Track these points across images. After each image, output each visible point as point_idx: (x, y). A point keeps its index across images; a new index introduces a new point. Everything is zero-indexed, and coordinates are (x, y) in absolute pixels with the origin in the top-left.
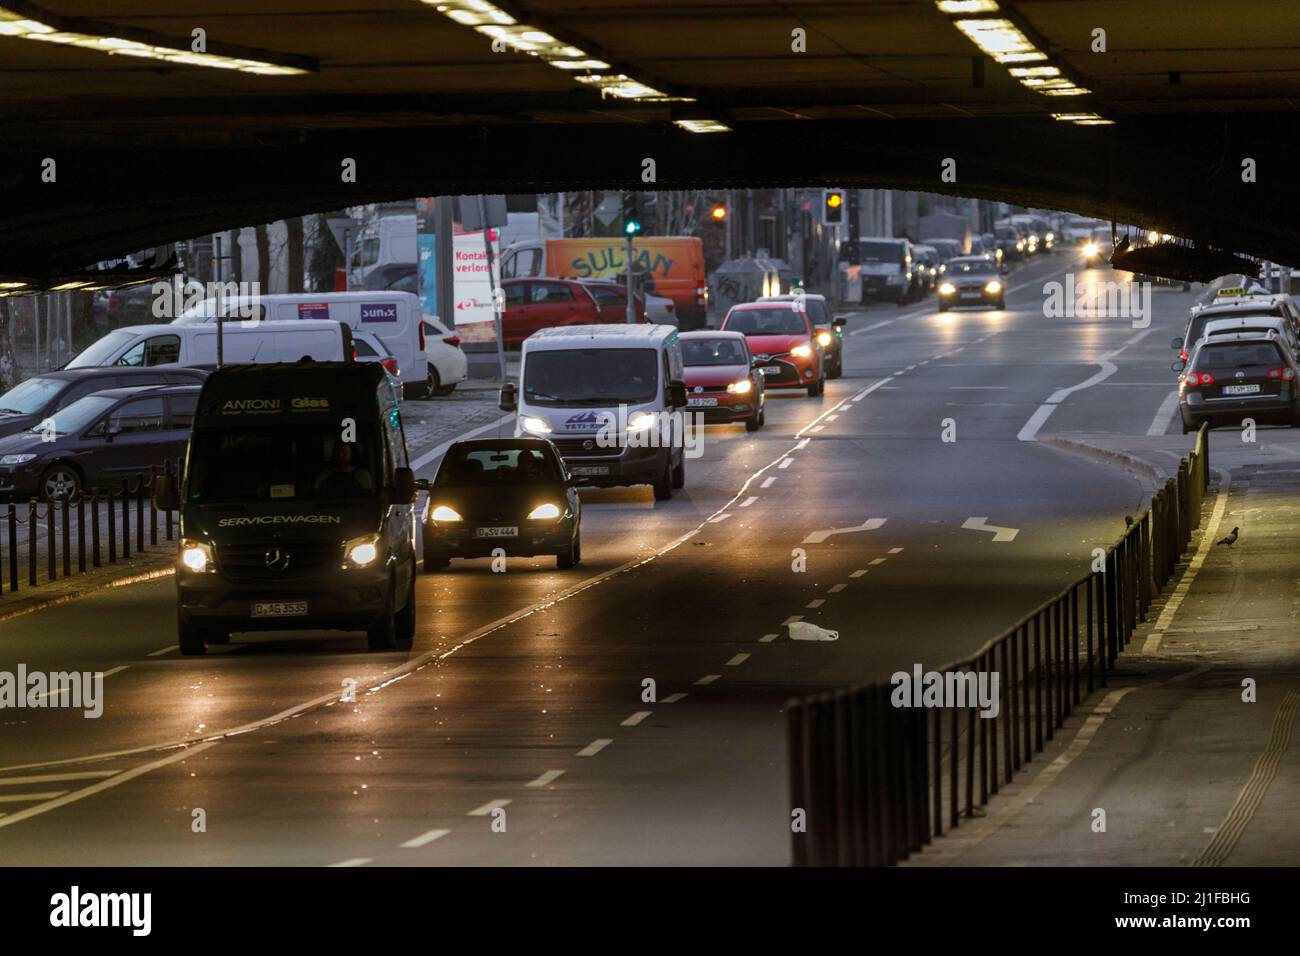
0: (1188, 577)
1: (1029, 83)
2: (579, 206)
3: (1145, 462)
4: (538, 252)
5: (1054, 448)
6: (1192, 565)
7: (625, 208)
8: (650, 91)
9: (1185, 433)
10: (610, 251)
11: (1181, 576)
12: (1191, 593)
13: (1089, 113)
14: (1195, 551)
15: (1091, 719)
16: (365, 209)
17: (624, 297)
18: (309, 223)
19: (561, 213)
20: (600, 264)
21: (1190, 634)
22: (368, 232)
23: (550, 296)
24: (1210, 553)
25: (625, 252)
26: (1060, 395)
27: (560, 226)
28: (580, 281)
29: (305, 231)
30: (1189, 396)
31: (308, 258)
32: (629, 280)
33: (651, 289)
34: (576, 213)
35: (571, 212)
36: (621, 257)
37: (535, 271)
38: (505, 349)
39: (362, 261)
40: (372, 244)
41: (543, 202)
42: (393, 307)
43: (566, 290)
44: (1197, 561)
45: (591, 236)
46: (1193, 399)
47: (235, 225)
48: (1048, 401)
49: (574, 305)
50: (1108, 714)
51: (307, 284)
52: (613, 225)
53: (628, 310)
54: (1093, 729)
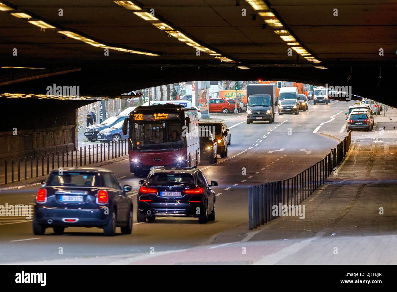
0: (344, 162)
1: (309, 60)
2: (227, 84)
3: (338, 138)
4: (218, 93)
5: (320, 135)
6: (346, 159)
7: (235, 84)
8: (231, 60)
9: (347, 132)
10: (233, 93)
11: (343, 161)
12: (345, 165)
13: (322, 66)
14: (347, 156)
15: (320, 191)
16: (183, 84)
17: (235, 103)
18: (171, 86)
19: (223, 86)
20: (230, 96)
21: (343, 173)
22: (183, 88)
23: (220, 102)
24: (350, 157)
25: (235, 94)
26: (322, 124)
27: (223, 88)
28: (226, 99)
29: (170, 88)
30: (348, 125)
31: (171, 94)
32: (236, 99)
33: (241, 101)
34: (226, 85)
35: (225, 85)
36: (234, 94)
37: (217, 97)
38: (210, 113)
39: (182, 94)
40: (184, 91)
41: (219, 82)
42: (186, 104)
43: (223, 101)
44: (347, 158)
45: (229, 90)
46: (349, 125)
47: (155, 86)
48: (320, 125)
49: (225, 104)
50: (324, 189)
51: (171, 99)
52: (233, 87)
53: (236, 105)
54: (320, 193)
